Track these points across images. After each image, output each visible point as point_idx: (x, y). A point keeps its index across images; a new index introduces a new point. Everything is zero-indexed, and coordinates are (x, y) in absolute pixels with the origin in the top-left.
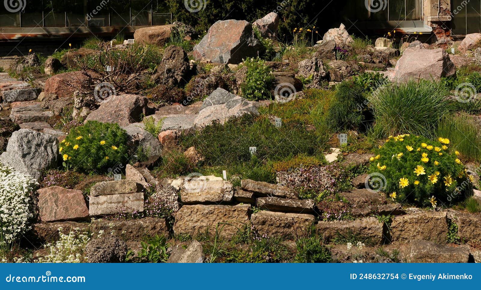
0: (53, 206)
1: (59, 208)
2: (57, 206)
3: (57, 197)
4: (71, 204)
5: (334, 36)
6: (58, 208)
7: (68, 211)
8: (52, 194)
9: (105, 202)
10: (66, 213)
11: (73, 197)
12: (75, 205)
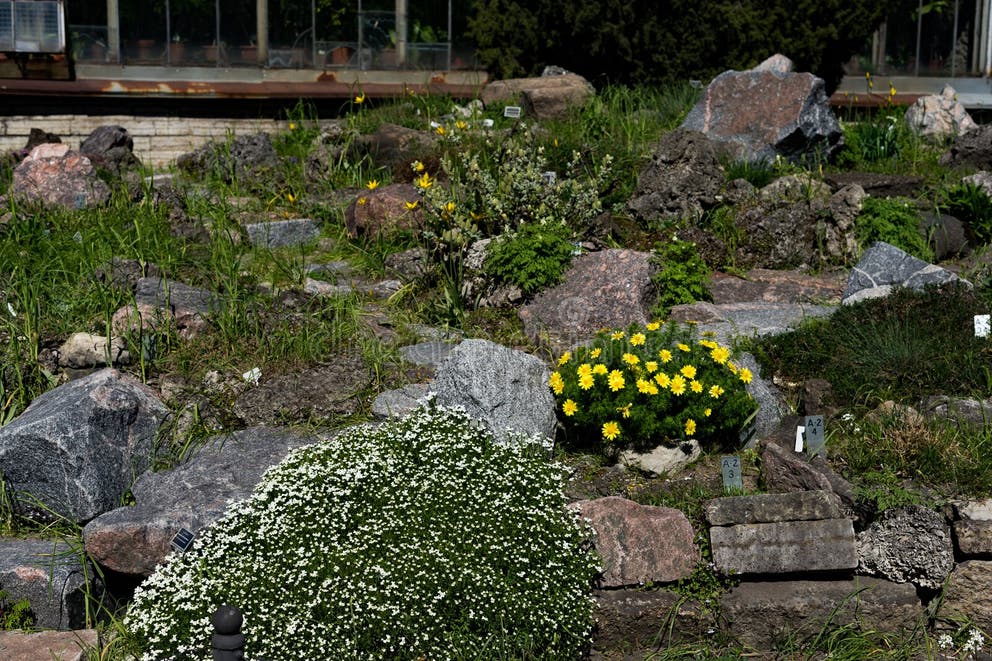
0: (616, 549)
1: (631, 554)
2: (625, 548)
3: (622, 525)
4: (662, 546)
5: (934, 114)
6: (627, 555)
7: (654, 563)
8: (610, 517)
9: (751, 541)
10: (649, 568)
11: (665, 528)
12: (673, 547)
